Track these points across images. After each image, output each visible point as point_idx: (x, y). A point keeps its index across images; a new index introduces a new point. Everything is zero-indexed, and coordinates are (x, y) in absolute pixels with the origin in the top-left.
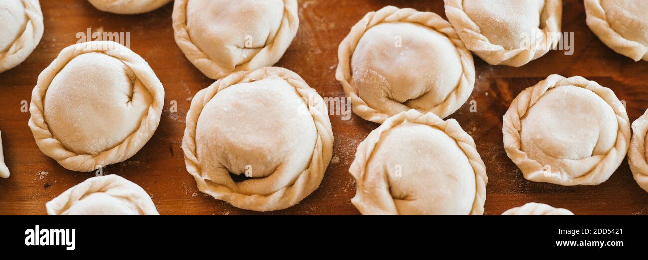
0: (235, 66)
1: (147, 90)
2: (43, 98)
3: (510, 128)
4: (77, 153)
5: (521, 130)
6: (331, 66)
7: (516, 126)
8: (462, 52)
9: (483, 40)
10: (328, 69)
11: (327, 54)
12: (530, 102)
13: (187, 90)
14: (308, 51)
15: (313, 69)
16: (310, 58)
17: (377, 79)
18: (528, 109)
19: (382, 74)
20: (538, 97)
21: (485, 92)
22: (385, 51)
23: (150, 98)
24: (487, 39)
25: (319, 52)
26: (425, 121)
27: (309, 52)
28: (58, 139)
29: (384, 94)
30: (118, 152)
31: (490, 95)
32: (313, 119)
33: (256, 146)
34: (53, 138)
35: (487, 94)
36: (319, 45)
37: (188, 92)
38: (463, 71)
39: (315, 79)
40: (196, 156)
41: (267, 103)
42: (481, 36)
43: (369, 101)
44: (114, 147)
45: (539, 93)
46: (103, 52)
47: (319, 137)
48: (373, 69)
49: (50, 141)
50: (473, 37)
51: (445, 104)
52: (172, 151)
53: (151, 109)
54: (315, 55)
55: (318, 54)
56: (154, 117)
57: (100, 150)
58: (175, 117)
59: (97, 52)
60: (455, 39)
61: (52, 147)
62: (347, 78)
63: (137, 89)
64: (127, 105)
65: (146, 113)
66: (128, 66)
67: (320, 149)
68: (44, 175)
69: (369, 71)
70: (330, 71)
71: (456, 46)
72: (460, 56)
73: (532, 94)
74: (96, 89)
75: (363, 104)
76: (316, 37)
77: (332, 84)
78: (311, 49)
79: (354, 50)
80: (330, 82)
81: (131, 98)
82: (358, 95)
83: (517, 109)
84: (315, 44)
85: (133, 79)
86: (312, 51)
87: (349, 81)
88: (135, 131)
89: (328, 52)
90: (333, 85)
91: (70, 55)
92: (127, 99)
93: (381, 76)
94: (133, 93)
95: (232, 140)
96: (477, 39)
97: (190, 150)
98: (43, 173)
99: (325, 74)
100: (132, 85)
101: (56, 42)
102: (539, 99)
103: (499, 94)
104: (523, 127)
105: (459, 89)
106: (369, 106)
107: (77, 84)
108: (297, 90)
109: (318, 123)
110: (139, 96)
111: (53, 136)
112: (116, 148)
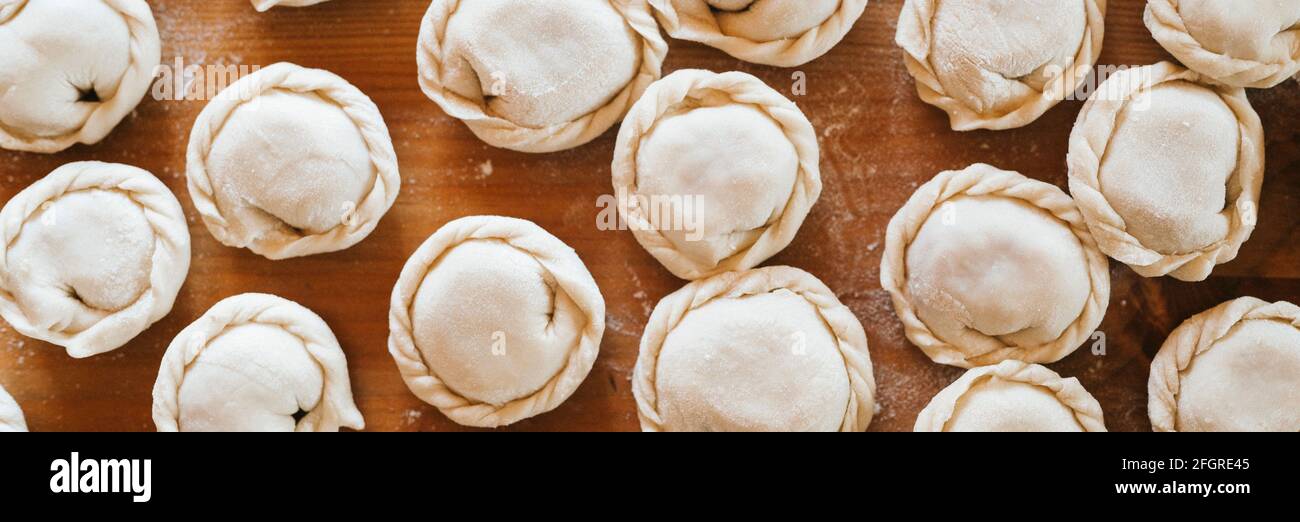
0: (716, 262)
1: (577, 307)
2: (410, 307)
3: (1161, 391)
4: (471, 403)
5: (1179, 393)
6: (870, 242)
7: (1171, 388)
8: (1092, 255)
9: (1127, 242)
10: (865, 249)
11: (863, 222)
12: (1196, 346)
13: (635, 278)
14: (831, 216)
15: (840, 248)
16: (834, 230)
17: (951, 307)
18: (1193, 357)
19: (960, 300)
20: (1211, 342)
21: (1121, 299)
22: (967, 261)
23: (584, 321)
24: (1135, 241)
25: (849, 217)
26: (1026, 379)
27: (834, 218)
28: (437, 377)
29: (959, 326)
30: (534, 406)
31: (1129, 304)
32: (846, 364)
33: (757, 421)
34: (429, 375)
35: (1124, 302)
36: (851, 206)
37: (635, 282)
38: (1092, 289)
39: (842, 266)
40: (656, 410)
41: (772, 345)
42: (1127, 236)
43: (935, 330)
44: (528, 397)
45: (1214, 333)
46: (504, 240)
47: (854, 395)
48: (946, 290)
49: (426, 381)
50: (1113, 238)
51: (1058, 345)
52: (613, 382)
53: (585, 340)
54: (843, 224)
55: (848, 222)
56: (589, 351)
57: (505, 401)
58: (617, 326)
59: (493, 238)
60: (1081, 231)
61: (430, 390)
62: (899, 284)
63: (561, 305)
64: (547, 334)
65: (577, 343)
66: (544, 268)
67: (854, 414)
68: (414, 417)
69: (939, 293)
70: (867, 254)
71: (1081, 242)
72: (1088, 261)
73: (1201, 331)
74: (499, 312)
75: (924, 332)
76: (845, 190)
77: (871, 276)
78: (837, 212)
79: (913, 239)
80: (868, 272)
81: (551, 316)
82: (916, 313)
83: (1176, 356)
84: (844, 204)
85: (554, 289)
86: (837, 216)
87: (901, 289)
88: (561, 372)
89: (864, 219)
90: (871, 279)
91: (449, 242)
92: (544, 320)
93: (957, 303)
94: (554, 308)
95: (719, 408)
96: (1120, 241)
97: (648, 402)
98: (413, 413)
99: (859, 258)
100: (553, 295)
101: (416, 184)
102: (1213, 344)
103: (1144, 304)
104: (1182, 389)
105: (1083, 321)
106: (936, 336)
107: (467, 302)
108: (818, 312)
109: (852, 370)
110: (563, 316)
111: (429, 371)
112: (533, 399)
